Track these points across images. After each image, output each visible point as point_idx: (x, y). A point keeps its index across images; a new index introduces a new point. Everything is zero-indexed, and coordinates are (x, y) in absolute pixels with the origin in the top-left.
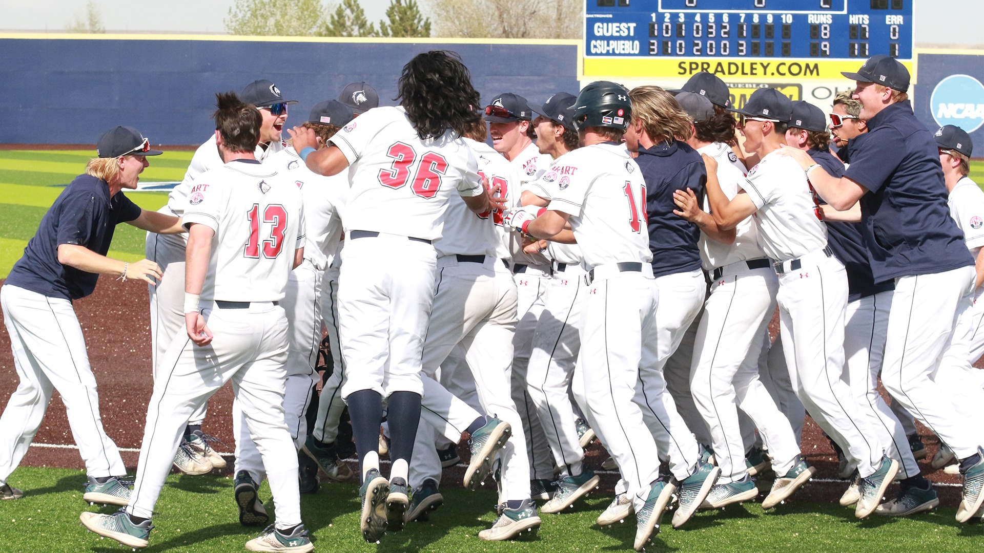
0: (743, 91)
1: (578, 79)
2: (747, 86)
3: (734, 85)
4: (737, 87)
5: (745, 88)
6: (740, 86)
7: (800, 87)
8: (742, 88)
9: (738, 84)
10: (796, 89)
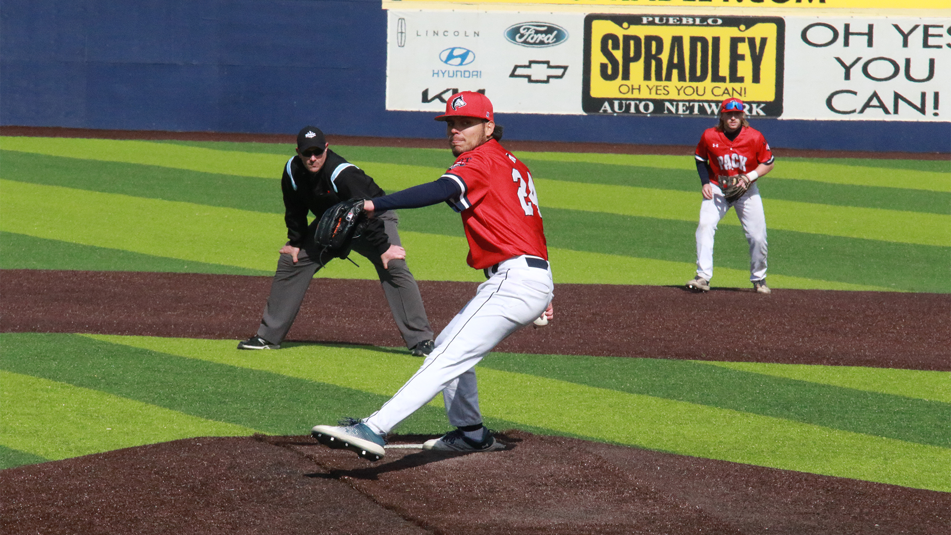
0: (678, 31)
1: (384, 7)
2: (684, 21)
3: (661, 20)
4: (667, 24)
5: (681, 25)
6: (671, 21)
7: (780, 23)
8: (674, 25)
9: (668, 17)
10: (773, 27)
